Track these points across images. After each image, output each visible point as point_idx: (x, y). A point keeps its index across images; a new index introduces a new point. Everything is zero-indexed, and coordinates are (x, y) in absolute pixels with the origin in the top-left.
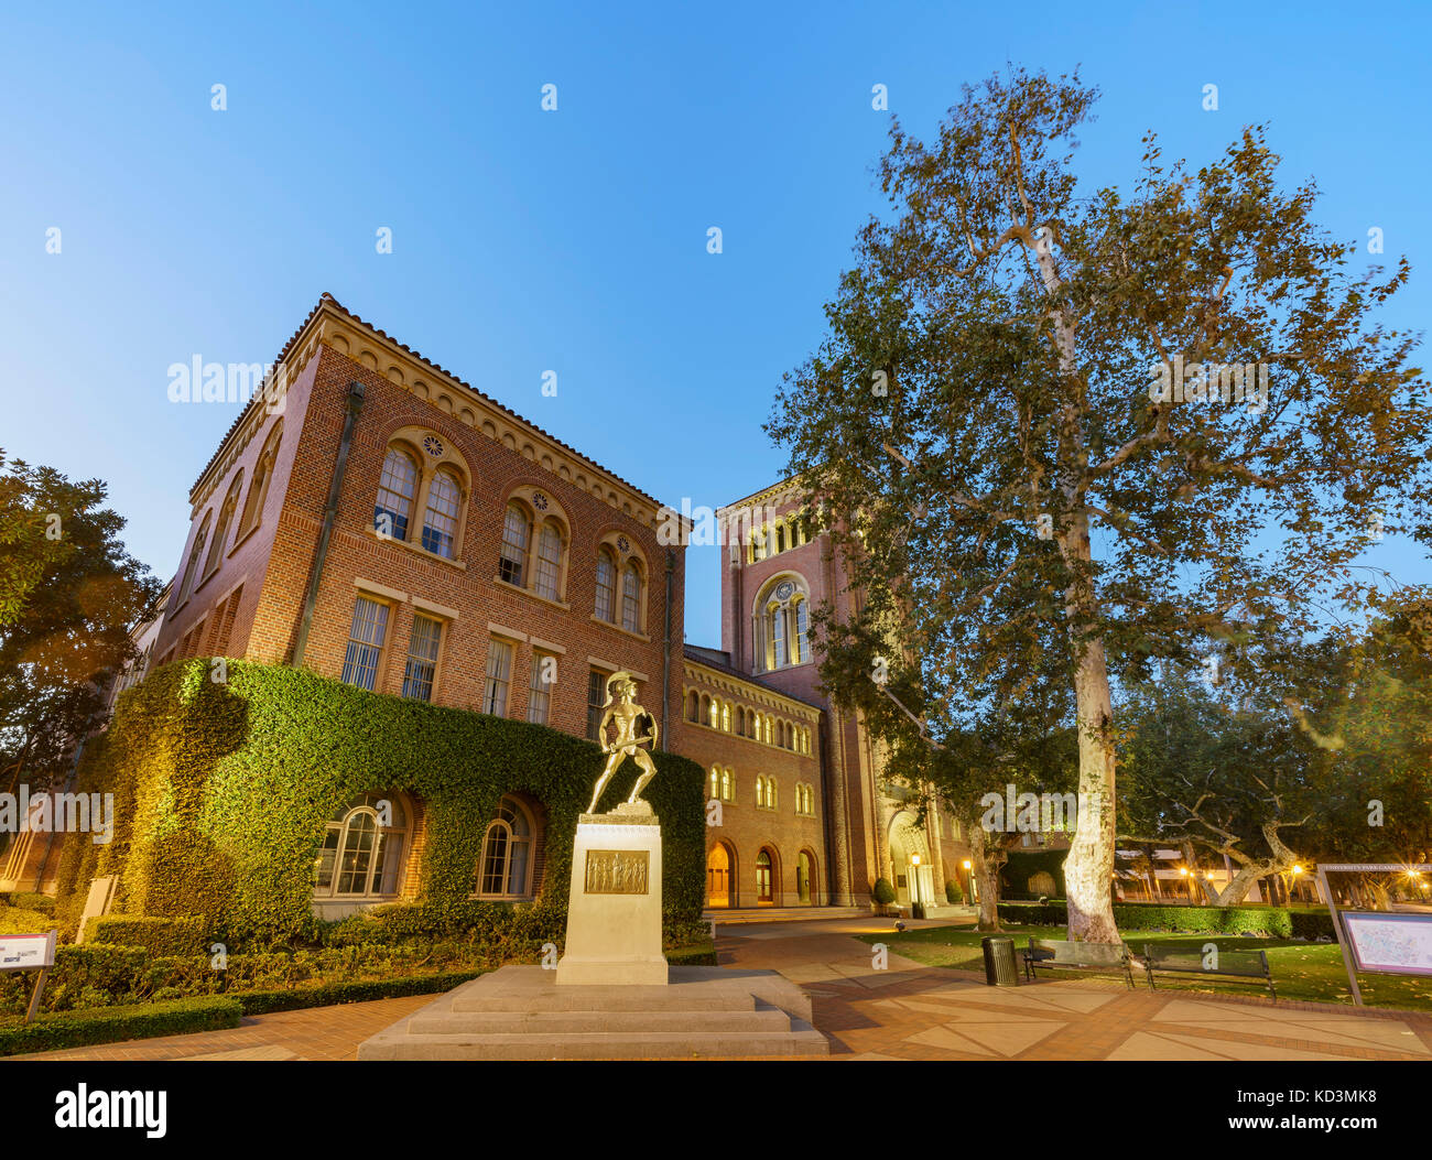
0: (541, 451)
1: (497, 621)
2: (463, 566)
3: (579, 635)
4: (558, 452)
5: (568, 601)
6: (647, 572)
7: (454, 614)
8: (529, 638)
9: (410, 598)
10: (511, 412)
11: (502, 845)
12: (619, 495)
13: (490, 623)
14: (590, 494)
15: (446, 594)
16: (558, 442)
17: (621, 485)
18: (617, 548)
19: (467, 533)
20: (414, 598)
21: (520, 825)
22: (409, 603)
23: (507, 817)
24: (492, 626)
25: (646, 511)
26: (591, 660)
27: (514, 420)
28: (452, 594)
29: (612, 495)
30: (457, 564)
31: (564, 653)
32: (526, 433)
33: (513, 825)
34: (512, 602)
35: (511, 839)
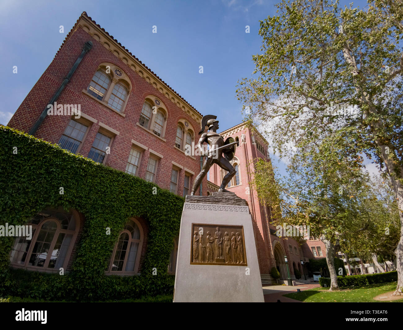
0: (159, 86)
1: (136, 139)
2: (124, 115)
3: (169, 152)
4: (165, 88)
5: (165, 138)
6: (195, 135)
7: (118, 133)
8: (148, 149)
9: (98, 122)
10: (150, 70)
11: (126, 244)
12: (186, 107)
13: (132, 140)
14: (176, 104)
15: (115, 124)
16: (166, 84)
17: (187, 104)
18: (185, 125)
19: (127, 105)
20: (100, 122)
21: (136, 234)
22: (97, 124)
23: (130, 229)
24: (133, 141)
25: (195, 115)
26: (173, 162)
27: (151, 73)
28: (117, 125)
29: (183, 107)
30: (122, 114)
31: (163, 158)
32: (154, 78)
33: (132, 234)
34: (143, 134)
35: (130, 240)
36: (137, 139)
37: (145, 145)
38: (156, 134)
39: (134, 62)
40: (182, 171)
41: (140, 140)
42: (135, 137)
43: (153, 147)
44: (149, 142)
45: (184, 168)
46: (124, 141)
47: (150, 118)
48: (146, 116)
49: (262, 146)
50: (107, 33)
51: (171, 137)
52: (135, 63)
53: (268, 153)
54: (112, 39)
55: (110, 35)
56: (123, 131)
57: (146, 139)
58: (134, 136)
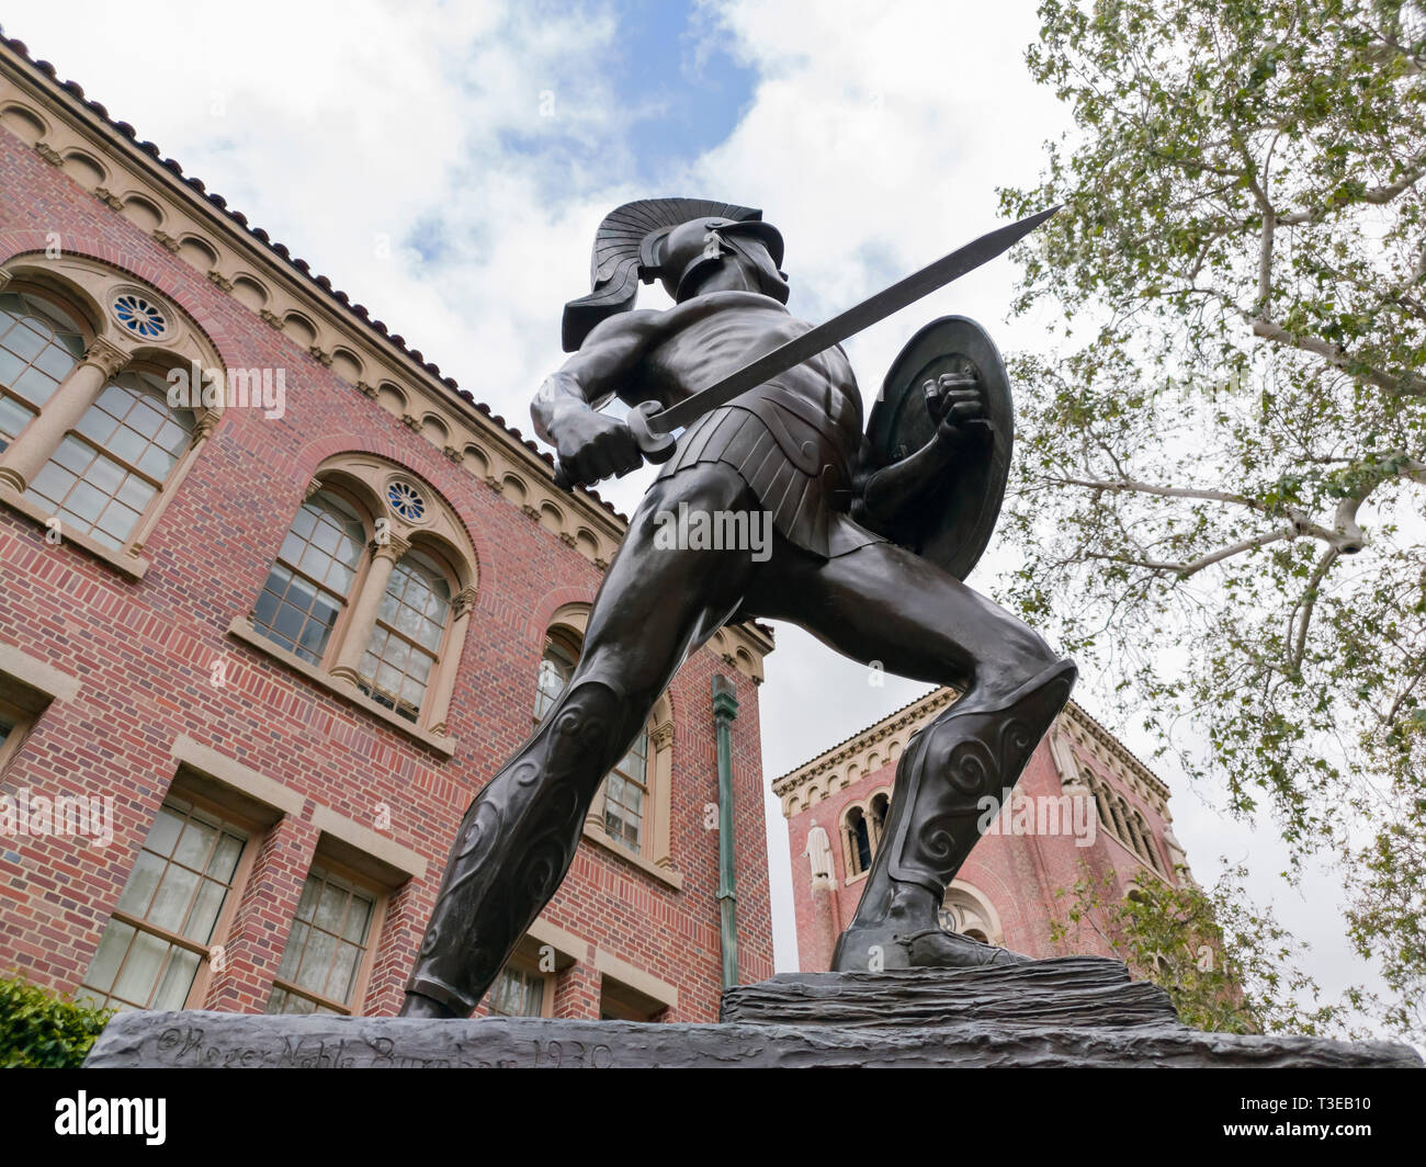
36: (220, 732)
37: (288, 777)
38: (390, 705)
39: (257, 266)
40: (574, 976)
41: (244, 746)
42: (206, 716)
43: (350, 794)
44: (317, 758)
45: (591, 953)
46: (111, 749)
47: (344, 602)
48: (320, 587)
49: (1132, 810)
50: (98, 110)
51: (495, 722)
52: (265, 272)
53: (1174, 854)
54: (120, 140)
55: (115, 117)
56: (115, 676)
57: (297, 731)
58: (196, 710)
